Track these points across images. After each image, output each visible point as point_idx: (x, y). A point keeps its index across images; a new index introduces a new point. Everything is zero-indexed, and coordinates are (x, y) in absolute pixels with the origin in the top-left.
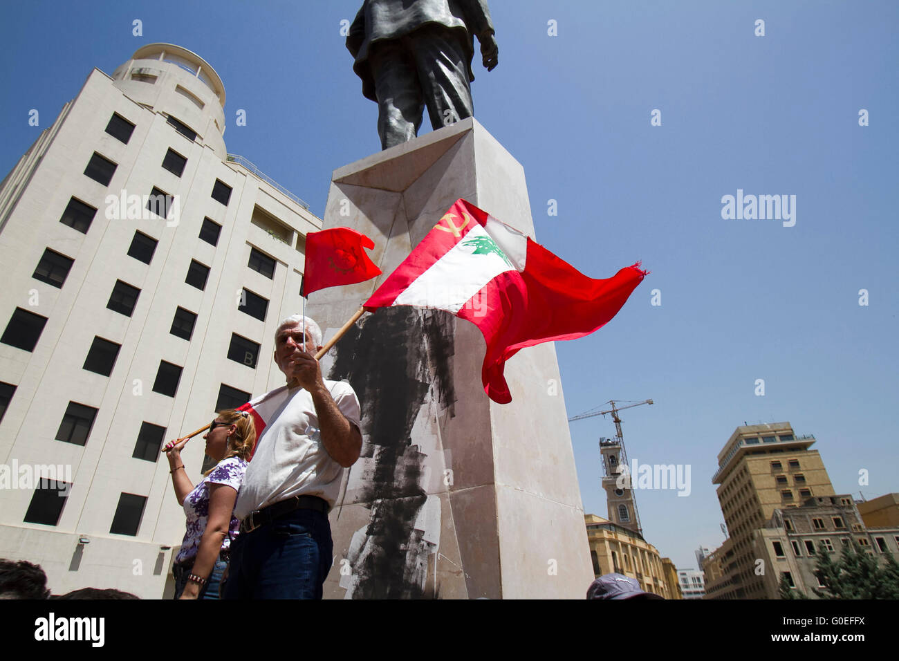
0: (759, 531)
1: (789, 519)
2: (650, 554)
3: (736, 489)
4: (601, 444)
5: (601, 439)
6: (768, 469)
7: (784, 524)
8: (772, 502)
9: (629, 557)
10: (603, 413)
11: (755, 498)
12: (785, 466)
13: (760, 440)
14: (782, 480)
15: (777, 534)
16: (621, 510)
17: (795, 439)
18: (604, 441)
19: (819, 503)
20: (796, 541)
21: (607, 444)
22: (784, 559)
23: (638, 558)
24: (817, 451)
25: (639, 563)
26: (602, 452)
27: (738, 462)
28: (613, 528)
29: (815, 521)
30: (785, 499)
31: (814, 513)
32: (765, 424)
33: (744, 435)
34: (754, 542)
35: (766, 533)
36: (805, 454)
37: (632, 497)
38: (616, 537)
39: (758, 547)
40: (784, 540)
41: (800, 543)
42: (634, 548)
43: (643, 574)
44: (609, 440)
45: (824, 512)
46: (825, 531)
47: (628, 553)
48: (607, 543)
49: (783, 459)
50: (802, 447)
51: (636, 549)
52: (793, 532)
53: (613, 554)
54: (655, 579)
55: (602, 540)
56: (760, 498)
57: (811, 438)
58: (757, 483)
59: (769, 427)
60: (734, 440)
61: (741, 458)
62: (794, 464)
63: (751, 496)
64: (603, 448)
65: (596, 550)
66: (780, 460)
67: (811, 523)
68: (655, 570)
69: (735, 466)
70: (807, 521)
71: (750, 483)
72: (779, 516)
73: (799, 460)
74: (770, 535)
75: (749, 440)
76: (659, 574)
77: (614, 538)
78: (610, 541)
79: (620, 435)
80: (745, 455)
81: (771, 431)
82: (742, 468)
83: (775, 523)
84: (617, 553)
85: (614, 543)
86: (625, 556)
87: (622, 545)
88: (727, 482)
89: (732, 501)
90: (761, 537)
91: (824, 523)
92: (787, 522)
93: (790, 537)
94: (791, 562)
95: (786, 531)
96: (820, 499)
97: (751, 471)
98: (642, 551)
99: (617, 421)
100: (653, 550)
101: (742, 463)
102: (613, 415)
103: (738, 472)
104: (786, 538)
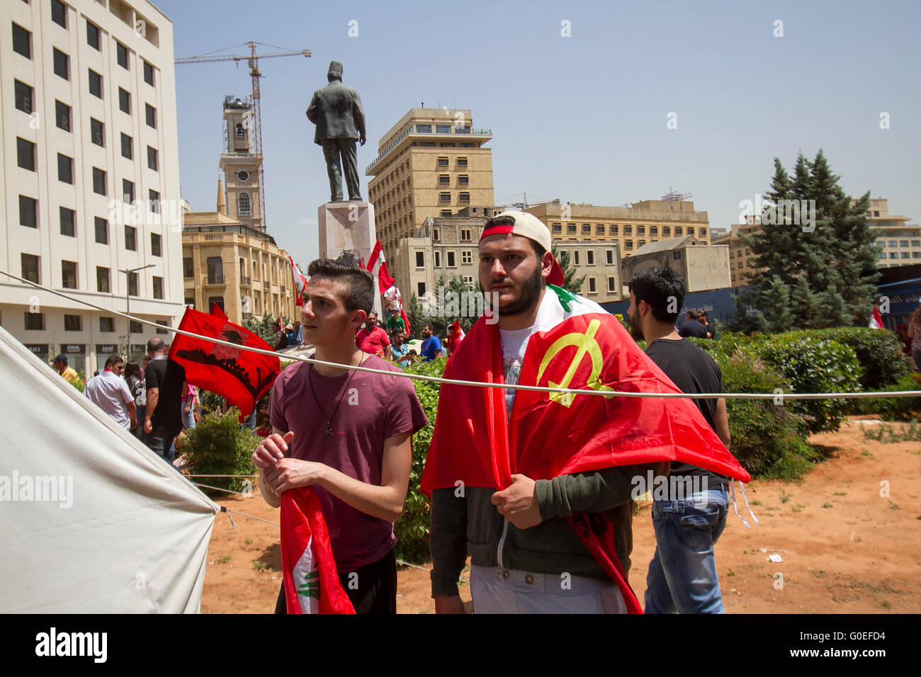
0: (406, 239)
1: (438, 229)
2: (281, 261)
3: (391, 185)
4: (227, 106)
5: (228, 98)
6: (434, 165)
7: (432, 234)
8: (427, 205)
9: (259, 265)
10: (236, 59)
11: (410, 199)
12: (452, 164)
13: (434, 128)
14: (444, 180)
15: (423, 244)
16: (241, 199)
17: (471, 132)
18: (232, 102)
19: (472, 214)
20: (440, 252)
21: (234, 106)
22: (423, 269)
23: (268, 265)
24: (490, 149)
25: (268, 271)
26: (226, 117)
27: (402, 153)
28: (243, 230)
29: (463, 232)
30: (442, 202)
31: (465, 224)
32: (445, 108)
33: (417, 120)
34: (398, 250)
35: (412, 241)
36: (477, 152)
37: (260, 183)
38: (247, 241)
39: (400, 256)
40: (428, 251)
41: (443, 254)
42: (265, 255)
43: (271, 284)
44: (238, 100)
45: (475, 224)
46: (470, 242)
47: (258, 260)
48: (236, 248)
49: (453, 154)
50: (475, 144)
51: (267, 255)
52: (439, 242)
53: (242, 261)
54: (283, 289)
55: (232, 245)
56: (415, 199)
57: (489, 133)
58: (417, 181)
59: (447, 113)
60: (404, 124)
61: (406, 149)
62: (462, 162)
63: (407, 196)
64: (228, 111)
65: (222, 256)
66: (448, 156)
67: (459, 234)
68: (283, 278)
69: (396, 157)
70: (455, 232)
71: (409, 181)
72: (429, 225)
73: (469, 159)
74: (414, 245)
75: (422, 127)
76: (287, 283)
77: (245, 242)
78: (240, 246)
79: (256, 96)
80: (411, 145)
81: (448, 119)
82: (405, 161)
83: (423, 232)
84: (245, 260)
85: (244, 248)
86: (254, 262)
87: (253, 250)
88: (382, 176)
89: (384, 199)
90: (406, 246)
91: (471, 235)
92: (436, 232)
93: (434, 248)
94: (429, 273)
95: (433, 241)
96: (474, 210)
97: (413, 167)
98: (274, 258)
99: (255, 74)
100: (286, 257)
101: (406, 154)
102: (251, 65)
103: (399, 165)
104: (430, 248)
